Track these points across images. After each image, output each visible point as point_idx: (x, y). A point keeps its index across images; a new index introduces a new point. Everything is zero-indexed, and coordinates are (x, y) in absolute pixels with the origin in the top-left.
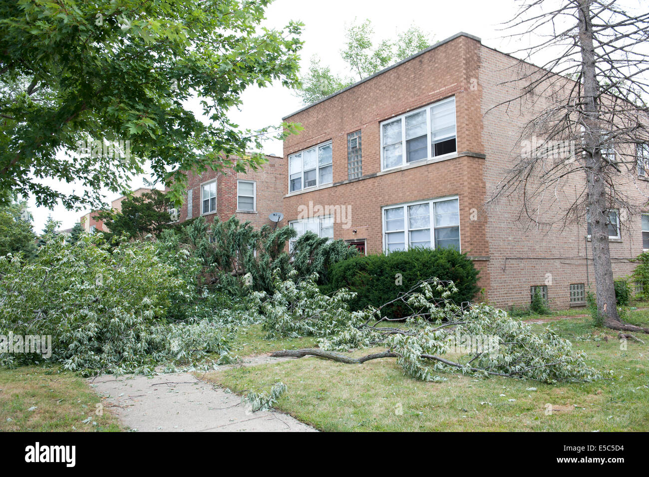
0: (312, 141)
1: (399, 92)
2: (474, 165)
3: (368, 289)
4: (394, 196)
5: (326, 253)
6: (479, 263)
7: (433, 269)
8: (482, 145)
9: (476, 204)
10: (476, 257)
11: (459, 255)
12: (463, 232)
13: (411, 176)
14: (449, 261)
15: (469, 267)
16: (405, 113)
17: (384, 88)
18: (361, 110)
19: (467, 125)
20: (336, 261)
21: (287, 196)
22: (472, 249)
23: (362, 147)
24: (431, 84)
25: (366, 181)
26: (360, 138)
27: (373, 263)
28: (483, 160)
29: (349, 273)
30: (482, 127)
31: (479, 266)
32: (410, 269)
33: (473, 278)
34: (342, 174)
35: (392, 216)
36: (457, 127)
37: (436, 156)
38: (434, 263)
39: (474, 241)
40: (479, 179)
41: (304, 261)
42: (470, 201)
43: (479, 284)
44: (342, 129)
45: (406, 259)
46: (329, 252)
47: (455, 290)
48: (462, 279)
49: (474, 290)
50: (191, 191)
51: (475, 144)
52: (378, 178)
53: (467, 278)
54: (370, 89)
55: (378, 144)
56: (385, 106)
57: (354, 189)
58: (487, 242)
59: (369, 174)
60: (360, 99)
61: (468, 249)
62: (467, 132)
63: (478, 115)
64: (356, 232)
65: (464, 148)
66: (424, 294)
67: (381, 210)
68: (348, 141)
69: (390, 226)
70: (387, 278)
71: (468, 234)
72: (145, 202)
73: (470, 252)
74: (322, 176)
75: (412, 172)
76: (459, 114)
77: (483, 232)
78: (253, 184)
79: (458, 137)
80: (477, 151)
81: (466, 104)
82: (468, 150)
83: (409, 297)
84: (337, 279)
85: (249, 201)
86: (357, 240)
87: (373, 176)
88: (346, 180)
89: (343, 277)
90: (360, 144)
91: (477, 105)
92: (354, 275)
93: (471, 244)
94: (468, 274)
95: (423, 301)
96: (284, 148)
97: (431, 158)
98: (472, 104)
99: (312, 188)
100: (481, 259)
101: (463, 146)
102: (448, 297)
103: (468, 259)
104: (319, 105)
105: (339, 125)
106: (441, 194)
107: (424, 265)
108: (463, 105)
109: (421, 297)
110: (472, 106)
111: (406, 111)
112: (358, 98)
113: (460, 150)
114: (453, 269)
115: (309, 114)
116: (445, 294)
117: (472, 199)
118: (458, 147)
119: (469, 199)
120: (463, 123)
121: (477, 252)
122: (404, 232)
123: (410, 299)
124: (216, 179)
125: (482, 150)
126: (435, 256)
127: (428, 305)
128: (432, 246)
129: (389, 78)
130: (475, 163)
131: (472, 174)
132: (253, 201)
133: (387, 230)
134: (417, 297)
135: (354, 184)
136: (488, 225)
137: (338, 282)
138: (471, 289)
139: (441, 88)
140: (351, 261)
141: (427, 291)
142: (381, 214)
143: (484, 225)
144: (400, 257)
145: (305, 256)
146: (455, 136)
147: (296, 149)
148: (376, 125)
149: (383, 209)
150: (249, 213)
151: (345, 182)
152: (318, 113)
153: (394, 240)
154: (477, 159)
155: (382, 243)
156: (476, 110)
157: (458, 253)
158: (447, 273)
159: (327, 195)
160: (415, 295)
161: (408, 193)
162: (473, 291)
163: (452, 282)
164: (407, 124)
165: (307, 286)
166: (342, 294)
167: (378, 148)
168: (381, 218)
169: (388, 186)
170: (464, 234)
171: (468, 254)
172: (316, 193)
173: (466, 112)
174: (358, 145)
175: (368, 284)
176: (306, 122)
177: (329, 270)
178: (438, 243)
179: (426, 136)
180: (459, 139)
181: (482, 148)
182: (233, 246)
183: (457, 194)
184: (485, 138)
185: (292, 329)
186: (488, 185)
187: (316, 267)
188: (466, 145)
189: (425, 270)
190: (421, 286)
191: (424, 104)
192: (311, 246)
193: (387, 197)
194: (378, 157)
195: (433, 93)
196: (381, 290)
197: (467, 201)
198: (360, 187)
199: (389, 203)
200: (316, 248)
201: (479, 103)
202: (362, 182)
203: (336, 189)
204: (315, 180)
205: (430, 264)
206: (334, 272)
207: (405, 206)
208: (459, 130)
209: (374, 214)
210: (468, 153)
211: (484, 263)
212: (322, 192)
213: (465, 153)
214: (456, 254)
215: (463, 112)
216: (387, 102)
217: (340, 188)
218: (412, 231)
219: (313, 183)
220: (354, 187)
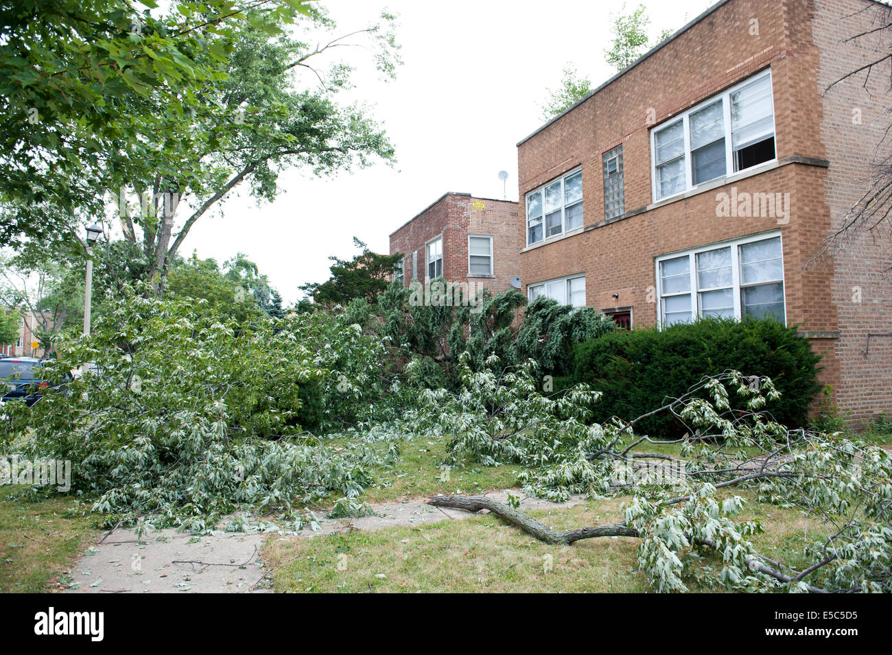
0: (555, 170)
1: (678, 79)
2: (808, 178)
3: (627, 385)
4: (673, 239)
5: (567, 328)
6: (819, 342)
7: (735, 353)
8: (823, 146)
9: (812, 244)
10: (814, 333)
11: (784, 329)
12: (790, 292)
13: (700, 206)
14: (765, 340)
15: (802, 350)
16: (688, 108)
17: (655, 76)
18: (621, 116)
19: (792, 111)
20: (581, 340)
21: (525, 250)
22: (806, 320)
23: (625, 169)
24: (729, 55)
25: (630, 221)
26: (621, 157)
27: (636, 344)
28: (824, 170)
29: (598, 358)
30: (821, 116)
31: (820, 348)
32: (696, 354)
33: (810, 368)
34: (596, 213)
35: (672, 271)
36: (776, 117)
37: (740, 169)
38: (737, 342)
39: (811, 307)
40: (818, 202)
41: (532, 341)
42: (802, 239)
43: (820, 378)
44: (594, 148)
45: (689, 338)
46: (571, 326)
47: (775, 394)
48: (789, 370)
49: (812, 389)
50: (416, 252)
51: (808, 143)
52: (649, 214)
53: (799, 368)
54: (634, 81)
55: (647, 163)
56: (657, 103)
57: (613, 233)
58: (834, 307)
59: (634, 209)
60: (619, 99)
61: (800, 320)
62: (794, 124)
63: (813, 95)
64: (617, 297)
65: (790, 150)
66: (713, 401)
67: (654, 261)
68: (605, 165)
69: (670, 285)
70: (656, 367)
71: (800, 294)
72: (358, 267)
73: (803, 324)
74: (569, 218)
75: (701, 199)
76: (778, 95)
77: (828, 291)
78: (489, 239)
79: (777, 134)
80: (812, 155)
81: (790, 78)
82: (796, 154)
83: (683, 407)
84: (581, 368)
85: (484, 262)
86: (619, 308)
87: (641, 212)
88: (601, 221)
89: (589, 364)
90: (621, 166)
91: (810, 78)
92: (606, 361)
93: (805, 311)
94: (800, 361)
95: (710, 415)
96: (519, 185)
97: (732, 172)
98: (802, 77)
99: (557, 237)
100: (823, 336)
101: (787, 147)
102: (761, 408)
103: (799, 336)
104: (563, 119)
105: (591, 142)
106: (750, 230)
107: (719, 346)
108: (785, 79)
109: (706, 406)
110: (801, 80)
111: (689, 105)
112: (618, 98)
113: (782, 154)
114: (773, 353)
115: (550, 133)
116: (754, 402)
117: (805, 235)
118: (778, 150)
119: (801, 234)
120: (786, 109)
121: (815, 325)
122: (689, 295)
123: (686, 410)
124: (441, 234)
125: (823, 154)
126: (739, 332)
127: (720, 422)
128: (737, 316)
129: (663, 59)
130: (810, 175)
131: (805, 194)
132: (490, 262)
133: (664, 292)
134: (699, 407)
135: (614, 225)
136: (835, 279)
137: (582, 372)
138: (805, 387)
139: (747, 58)
140: (603, 340)
141: (717, 396)
142: (654, 268)
143: (828, 279)
144: (680, 334)
145: (533, 333)
146: (773, 133)
147: (535, 184)
148: (643, 135)
149: (657, 261)
150: (484, 277)
151: (600, 225)
152: (562, 129)
153: (675, 307)
154: (813, 169)
155: (656, 312)
156: (809, 86)
157: (782, 325)
158: (762, 359)
159: (576, 245)
160: (695, 402)
161: (696, 233)
162: (808, 391)
163: (769, 379)
164: (692, 127)
165: (516, 380)
166: (579, 392)
167: (648, 168)
168: (655, 274)
169: (665, 224)
170: (792, 295)
171: (800, 327)
172: (561, 243)
173: (792, 90)
174: (617, 167)
175: (626, 377)
176: (547, 145)
177: (571, 354)
178: (745, 310)
179: (723, 140)
180: (780, 137)
181: (822, 150)
182: (433, 319)
183: (778, 229)
184: (826, 133)
185: (486, 451)
186: (834, 212)
187: (550, 349)
188: (792, 145)
189: (721, 355)
190: (707, 386)
191: (719, 89)
192: (544, 317)
193: (662, 242)
194: (648, 181)
195: (733, 68)
196: (647, 387)
197: (796, 239)
198: (622, 231)
199: (665, 250)
200: (552, 320)
201: (814, 75)
202: (624, 223)
203: (588, 236)
204: (560, 226)
205: (731, 344)
206: (577, 358)
207: (692, 254)
208: (780, 121)
209: (643, 269)
210: (797, 158)
211: (828, 342)
212: (569, 241)
213: (791, 159)
214: (777, 328)
215: (786, 92)
216: (660, 96)
217: (593, 234)
218: (703, 293)
219: (557, 230)
220: (613, 231)
